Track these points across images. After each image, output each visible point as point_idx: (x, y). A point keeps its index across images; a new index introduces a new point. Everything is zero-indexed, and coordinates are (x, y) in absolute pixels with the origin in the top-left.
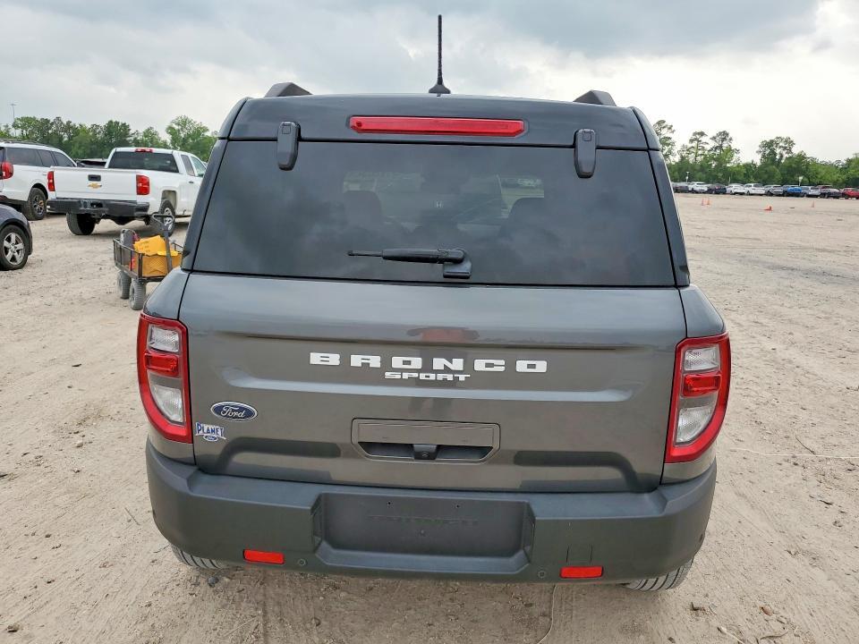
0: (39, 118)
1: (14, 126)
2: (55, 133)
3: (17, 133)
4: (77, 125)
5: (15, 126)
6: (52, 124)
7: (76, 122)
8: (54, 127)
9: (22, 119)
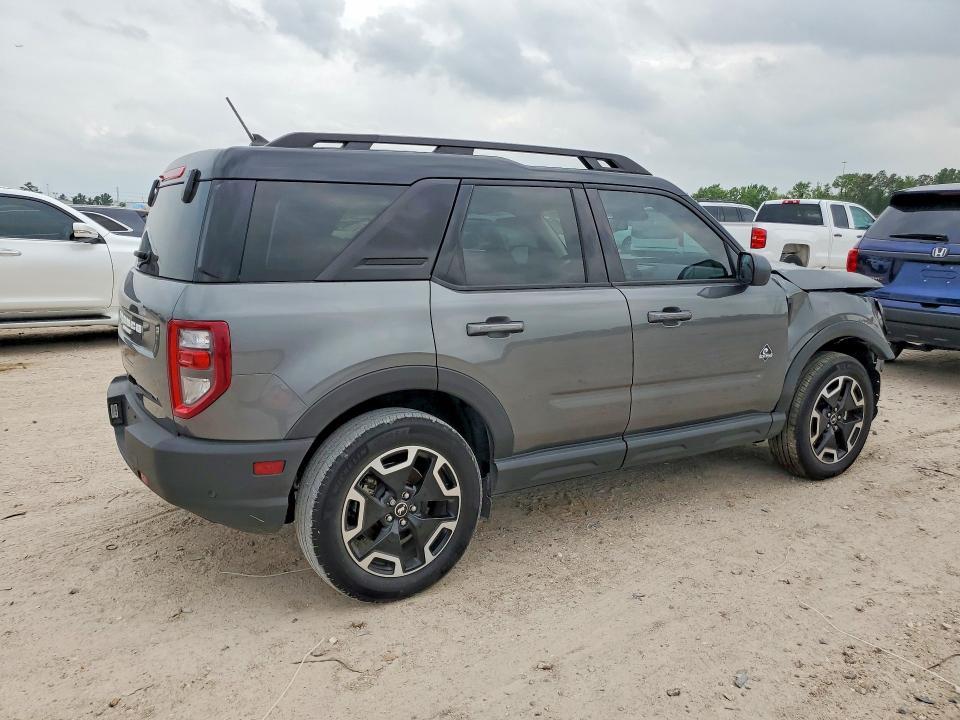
0: (861, 173)
1: (834, 185)
2: (876, 188)
3: (835, 191)
4: (904, 178)
5: (836, 185)
6: (874, 179)
7: (902, 175)
8: (876, 183)
9: (845, 177)
